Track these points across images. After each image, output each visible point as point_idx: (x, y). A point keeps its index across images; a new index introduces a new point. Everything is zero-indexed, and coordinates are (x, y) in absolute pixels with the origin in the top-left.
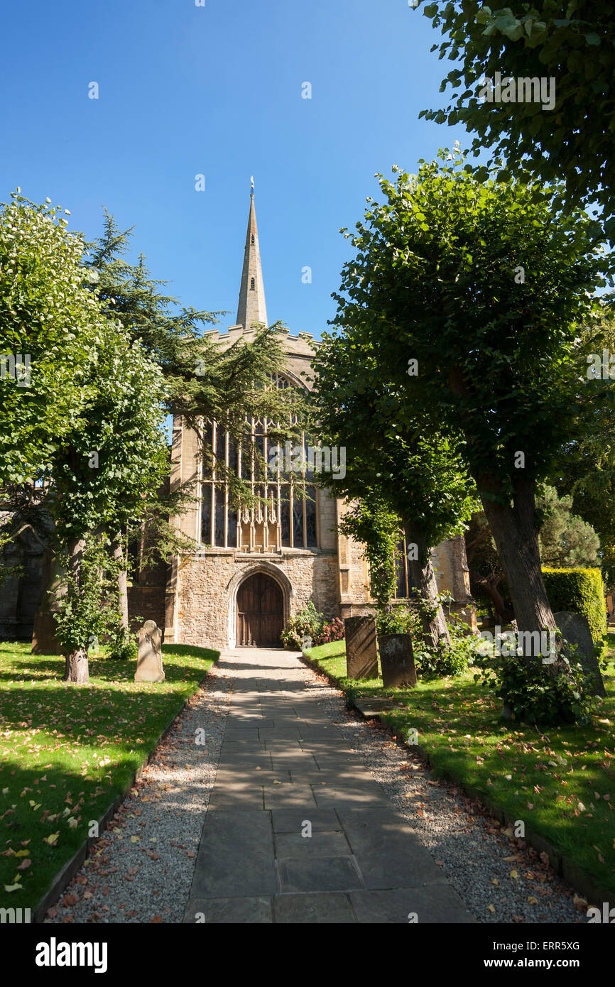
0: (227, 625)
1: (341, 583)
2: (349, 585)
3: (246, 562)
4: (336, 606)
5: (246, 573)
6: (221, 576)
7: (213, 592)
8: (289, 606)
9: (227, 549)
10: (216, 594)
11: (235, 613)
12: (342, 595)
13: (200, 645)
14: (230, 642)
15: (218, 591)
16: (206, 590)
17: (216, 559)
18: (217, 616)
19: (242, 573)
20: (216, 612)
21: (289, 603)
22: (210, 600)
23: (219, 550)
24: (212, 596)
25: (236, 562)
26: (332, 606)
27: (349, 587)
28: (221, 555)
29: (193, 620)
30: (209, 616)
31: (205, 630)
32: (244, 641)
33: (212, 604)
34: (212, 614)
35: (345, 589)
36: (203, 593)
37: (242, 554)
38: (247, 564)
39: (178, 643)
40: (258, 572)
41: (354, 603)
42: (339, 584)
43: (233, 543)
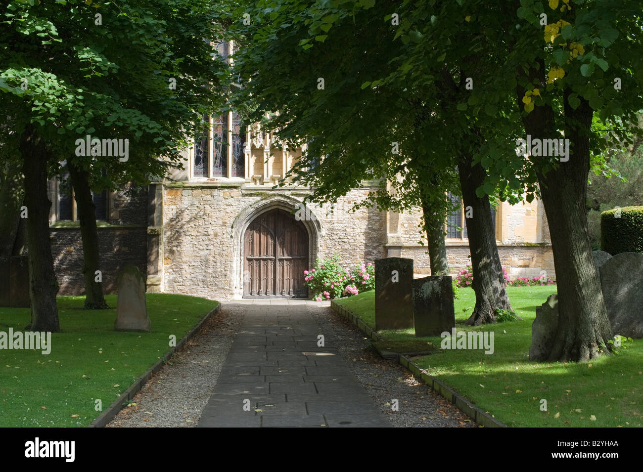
0: (231, 272)
1: (388, 221)
2: (400, 223)
3: (257, 195)
4: (381, 248)
5: (257, 209)
6: (223, 213)
7: (211, 233)
8: (316, 248)
9: (232, 179)
10: (216, 235)
11: (242, 258)
12: (389, 235)
13: (195, 295)
14: (235, 291)
15: (219, 231)
16: (202, 230)
17: (216, 192)
18: (218, 261)
19: (252, 210)
20: (217, 256)
21: (316, 245)
22: (208, 242)
23: (221, 180)
24: (210, 237)
25: (244, 195)
26: (375, 248)
27: (399, 226)
28: (223, 188)
29: (185, 266)
30: (207, 261)
31: (201, 277)
32: (254, 290)
33: (211, 247)
34: (211, 258)
35: (394, 229)
36: (198, 234)
37: (252, 185)
38: (259, 198)
39: (166, 292)
40: (273, 208)
41: (405, 245)
42: (385, 222)
43: (241, 173)
